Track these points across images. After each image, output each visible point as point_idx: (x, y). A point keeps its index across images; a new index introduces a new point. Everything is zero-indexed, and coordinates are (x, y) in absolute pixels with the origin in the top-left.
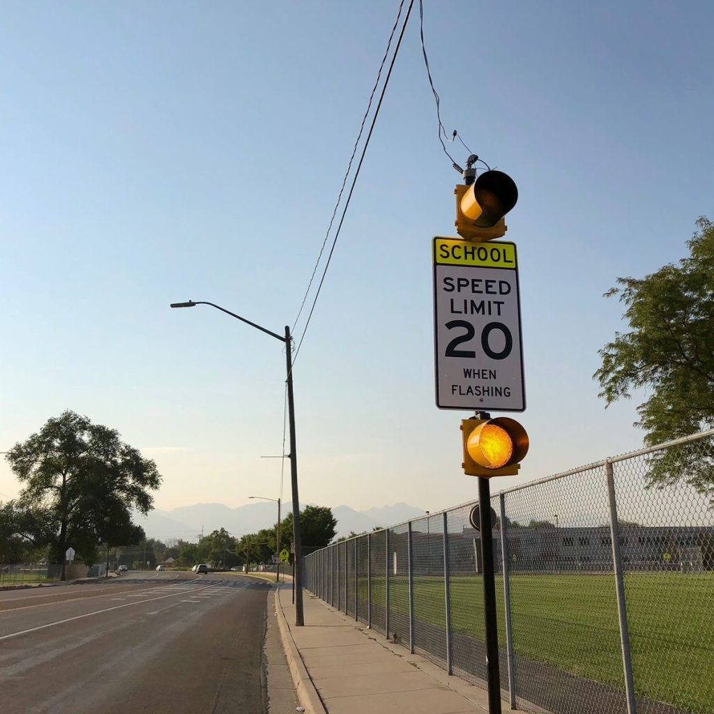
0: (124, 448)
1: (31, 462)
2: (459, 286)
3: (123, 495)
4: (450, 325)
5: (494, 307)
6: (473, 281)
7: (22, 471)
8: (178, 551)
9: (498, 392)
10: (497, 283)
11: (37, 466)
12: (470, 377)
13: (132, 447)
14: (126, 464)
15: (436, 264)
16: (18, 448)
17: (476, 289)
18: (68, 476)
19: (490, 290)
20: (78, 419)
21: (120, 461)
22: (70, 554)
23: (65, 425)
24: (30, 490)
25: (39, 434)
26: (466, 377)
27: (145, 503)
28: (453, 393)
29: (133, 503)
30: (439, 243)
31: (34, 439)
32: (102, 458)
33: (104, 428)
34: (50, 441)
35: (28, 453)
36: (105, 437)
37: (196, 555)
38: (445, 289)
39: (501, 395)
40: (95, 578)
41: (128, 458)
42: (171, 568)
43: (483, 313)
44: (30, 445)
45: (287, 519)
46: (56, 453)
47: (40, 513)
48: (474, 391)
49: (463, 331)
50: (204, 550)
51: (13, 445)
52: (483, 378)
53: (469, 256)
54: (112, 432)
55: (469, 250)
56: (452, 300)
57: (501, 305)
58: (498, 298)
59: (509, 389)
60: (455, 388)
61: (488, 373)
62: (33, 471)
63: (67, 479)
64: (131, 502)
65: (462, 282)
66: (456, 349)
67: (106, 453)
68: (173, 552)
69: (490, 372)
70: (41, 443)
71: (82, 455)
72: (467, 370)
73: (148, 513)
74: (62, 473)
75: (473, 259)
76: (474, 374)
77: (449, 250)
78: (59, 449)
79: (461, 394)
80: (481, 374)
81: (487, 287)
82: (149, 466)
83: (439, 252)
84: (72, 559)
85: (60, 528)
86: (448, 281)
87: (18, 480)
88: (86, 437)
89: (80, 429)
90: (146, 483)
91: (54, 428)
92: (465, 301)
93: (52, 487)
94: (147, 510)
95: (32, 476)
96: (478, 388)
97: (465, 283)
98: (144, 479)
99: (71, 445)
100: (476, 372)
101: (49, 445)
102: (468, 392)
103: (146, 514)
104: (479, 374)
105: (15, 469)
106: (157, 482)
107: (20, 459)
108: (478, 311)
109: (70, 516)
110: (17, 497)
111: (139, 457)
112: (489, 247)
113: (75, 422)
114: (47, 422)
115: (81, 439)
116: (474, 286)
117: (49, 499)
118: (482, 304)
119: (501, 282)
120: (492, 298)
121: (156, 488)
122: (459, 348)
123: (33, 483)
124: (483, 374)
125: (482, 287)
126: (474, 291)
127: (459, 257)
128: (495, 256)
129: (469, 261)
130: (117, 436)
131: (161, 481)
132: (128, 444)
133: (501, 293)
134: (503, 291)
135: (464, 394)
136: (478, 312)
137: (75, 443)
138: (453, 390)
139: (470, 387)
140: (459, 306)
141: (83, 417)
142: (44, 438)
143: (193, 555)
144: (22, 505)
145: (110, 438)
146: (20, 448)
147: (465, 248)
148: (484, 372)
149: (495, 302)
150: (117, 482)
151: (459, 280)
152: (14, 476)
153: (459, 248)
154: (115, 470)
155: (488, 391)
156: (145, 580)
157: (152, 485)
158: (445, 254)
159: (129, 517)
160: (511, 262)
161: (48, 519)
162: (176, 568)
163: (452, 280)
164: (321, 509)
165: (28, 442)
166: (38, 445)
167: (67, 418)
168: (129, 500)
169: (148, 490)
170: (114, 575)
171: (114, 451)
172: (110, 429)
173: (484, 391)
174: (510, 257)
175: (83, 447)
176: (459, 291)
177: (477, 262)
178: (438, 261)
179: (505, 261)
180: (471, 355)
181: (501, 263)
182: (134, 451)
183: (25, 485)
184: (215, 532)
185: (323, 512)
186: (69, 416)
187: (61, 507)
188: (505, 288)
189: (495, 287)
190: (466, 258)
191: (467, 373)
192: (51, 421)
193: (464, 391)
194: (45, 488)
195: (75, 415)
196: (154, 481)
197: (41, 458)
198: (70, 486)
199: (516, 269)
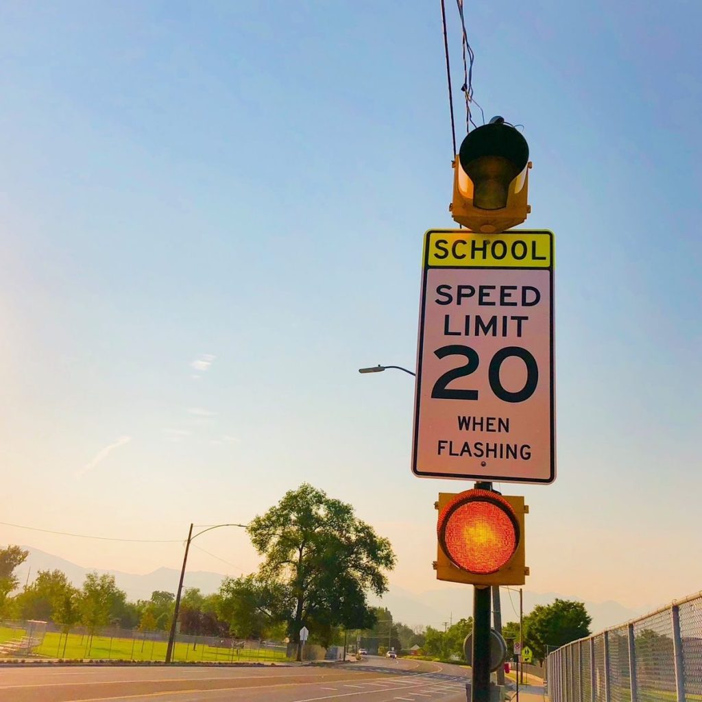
0: (358, 524)
1: (269, 535)
2: (460, 295)
3: (358, 574)
4: (441, 353)
5: (512, 326)
6: (482, 288)
7: (262, 544)
8: (424, 639)
9: (512, 451)
10: (520, 290)
11: (275, 540)
12: (467, 429)
13: (366, 524)
14: (360, 542)
15: (427, 267)
16: (258, 521)
17: (485, 299)
18: (304, 550)
19: (507, 300)
20: (314, 493)
21: (353, 538)
22: (304, 633)
23: (301, 498)
24: (268, 565)
25: (278, 507)
26: (461, 428)
27: (379, 584)
28: (439, 453)
29: (368, 583)
30: (434, 238)
31: (273, 512)
32: (337, 533)
33: (339, 503)
34: (287, 515)
35: (267, 526)
36: (340, 511)
37: (441, 644)
38: (438, 301)
39: (515, 457)
40: (333, 662)
41: (362, 535)
42: (416, 657)
43: (494, 334)
44: (269, 518)
45: (534, 613)
46: (292, 527)
47: (278, 588)
48: (473, 450)
49: (461, 361)
50: (450, 639)
51: (254, 518)
52: (488, 430)
53: (479, 254)
54: (346, 506)
55: (479, 245)
56: (447, 317)
57: (523, 321)
58: (520, 311)
59: (529, 447)
60: (442, 445)
61: (496, 423)
62: (272, 544)
63: (303, 554)
64: (366, 583)
65: (464, 291)
66: (448, 387)
67: (340, 529)
68: (419, 640)
69: (500, 421)
70: (279, 516)
71: (318, 530)
72: (464, 418)
73: (383, 595)
74: (298, 547)
75: (484, 257)
76: (475, 424)
77: (449, 247)
78: (295, 523)
79: (451, 454)
80: (486, 424)
81: (503, 295)
82: (385, 544)
83: (433, 250)
84: (306, 639)
85: (296, 605)
86: (443, 290)
87: (258, 553)
88: (321, 512)
89: (316, 502)
90: (381, 563)
91: (292, 502)
92: (468, 317)
93: (289, 561)
94: (381, 592)
95: (270, 550)
96: (478, 446)
97: (468, 291)
98: (379, 558)
99: (307, 519)
100: (478, 420)
101: (287, 518)
102: (463, 451)
103: (381, 596)
104: (481, 424)
105: (255, 541)
106: (391, 562)
107: (259, 531)
108: (486, 330)
109: (306, 593)
110: (257, 571)
111: (372, 534)
112: (509, 240)
113: (311, 495)
114: (285, 495)
115: (316, 514)
116: (482, 295)
117: (287, 575)
118: (494, 320)
119: (525, 289)
120: (510, 311)
121: (391, 568)
122: (454, 385)
123: (272, 557)
124: (488, 424)
125: (495, 296)
126: (481, 303)
127: (464, 256)
128: (519, 252)
129: (478, 260)
130: (352, 511)
131: (395, 561)
132: (362, 520)
133: (524, 303)
134: (527, 301)
135: (457, 455)
136: (486, 334)
137: (311, 517)
138: (440, 447)
139: (466, 444)
140: (457, 325)
141: (320, 490)
142: (282, 511)
143: (438, 644)
144: (261, 580)
145: (345, 513)
146: (260, 521)
147: (474, 243)
148: (490, 421)
149: (513, 318)
150: (352, 560)
151: (460, 288)
152: (254, 549)
153: (464, 243)
154: (350, 548)
155: (495, 450)
156: (378, 668)
157: (386, 565)
158: (442, 253)
159: (364, 598)
160: (544, 258)
161: (285, 595)
162: (422, 657)
163: (449, 288)
164: (572, 604)
165: (267, 514)
166: (277, 518)
167: (304, 491)
168: (364, 580)
169: (382, 569)
170: (353, 659)
171: (349, 526)
172: (345, 504)
173: (488, 450)
174: (542, 251)
175: (319, 521)
176: (459, 303)
177: (490, 261)
178: (430, 263)
179: (534, 257)
180: (472, 395)
181: (528, 261)
182: (368, 528)
183: (264, 558)
184: (462, 620)
185: (575, 607)
186: (306, 489)
187: (298, 583)
188: (531, 296)
189: (516, 296)
190: (473, 257)
191: (464, 422)
192: (289, 493)
193: (457, 449)
194: (283, 562)
195: (312, 488)
196: (388, 561)
197: (279, 531)
198: (306, 561)
199: (551, 269)
